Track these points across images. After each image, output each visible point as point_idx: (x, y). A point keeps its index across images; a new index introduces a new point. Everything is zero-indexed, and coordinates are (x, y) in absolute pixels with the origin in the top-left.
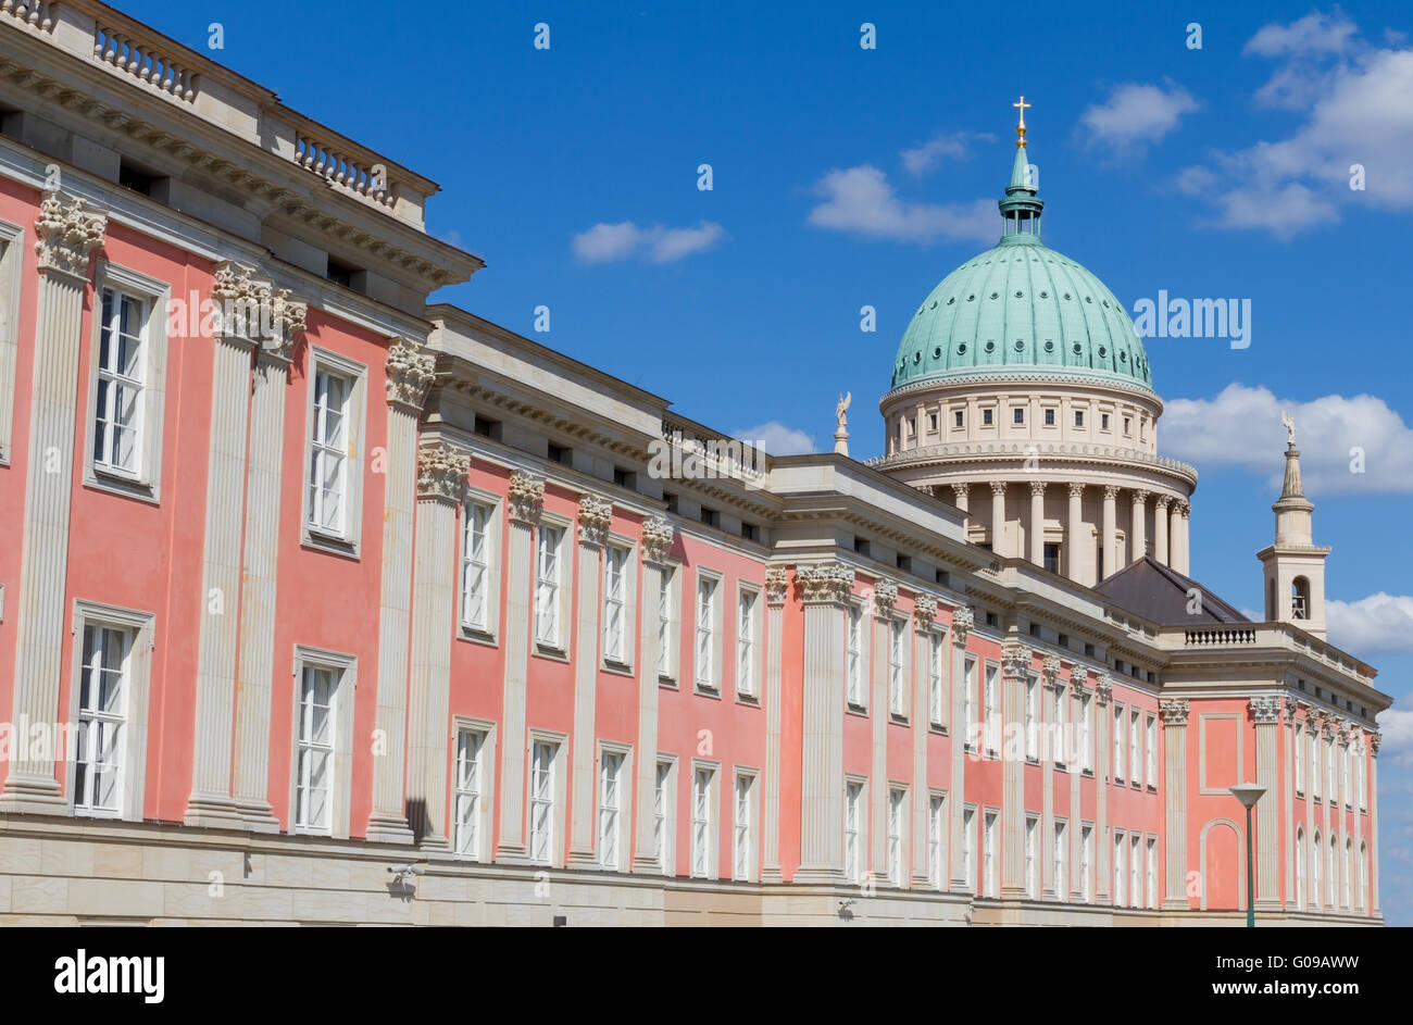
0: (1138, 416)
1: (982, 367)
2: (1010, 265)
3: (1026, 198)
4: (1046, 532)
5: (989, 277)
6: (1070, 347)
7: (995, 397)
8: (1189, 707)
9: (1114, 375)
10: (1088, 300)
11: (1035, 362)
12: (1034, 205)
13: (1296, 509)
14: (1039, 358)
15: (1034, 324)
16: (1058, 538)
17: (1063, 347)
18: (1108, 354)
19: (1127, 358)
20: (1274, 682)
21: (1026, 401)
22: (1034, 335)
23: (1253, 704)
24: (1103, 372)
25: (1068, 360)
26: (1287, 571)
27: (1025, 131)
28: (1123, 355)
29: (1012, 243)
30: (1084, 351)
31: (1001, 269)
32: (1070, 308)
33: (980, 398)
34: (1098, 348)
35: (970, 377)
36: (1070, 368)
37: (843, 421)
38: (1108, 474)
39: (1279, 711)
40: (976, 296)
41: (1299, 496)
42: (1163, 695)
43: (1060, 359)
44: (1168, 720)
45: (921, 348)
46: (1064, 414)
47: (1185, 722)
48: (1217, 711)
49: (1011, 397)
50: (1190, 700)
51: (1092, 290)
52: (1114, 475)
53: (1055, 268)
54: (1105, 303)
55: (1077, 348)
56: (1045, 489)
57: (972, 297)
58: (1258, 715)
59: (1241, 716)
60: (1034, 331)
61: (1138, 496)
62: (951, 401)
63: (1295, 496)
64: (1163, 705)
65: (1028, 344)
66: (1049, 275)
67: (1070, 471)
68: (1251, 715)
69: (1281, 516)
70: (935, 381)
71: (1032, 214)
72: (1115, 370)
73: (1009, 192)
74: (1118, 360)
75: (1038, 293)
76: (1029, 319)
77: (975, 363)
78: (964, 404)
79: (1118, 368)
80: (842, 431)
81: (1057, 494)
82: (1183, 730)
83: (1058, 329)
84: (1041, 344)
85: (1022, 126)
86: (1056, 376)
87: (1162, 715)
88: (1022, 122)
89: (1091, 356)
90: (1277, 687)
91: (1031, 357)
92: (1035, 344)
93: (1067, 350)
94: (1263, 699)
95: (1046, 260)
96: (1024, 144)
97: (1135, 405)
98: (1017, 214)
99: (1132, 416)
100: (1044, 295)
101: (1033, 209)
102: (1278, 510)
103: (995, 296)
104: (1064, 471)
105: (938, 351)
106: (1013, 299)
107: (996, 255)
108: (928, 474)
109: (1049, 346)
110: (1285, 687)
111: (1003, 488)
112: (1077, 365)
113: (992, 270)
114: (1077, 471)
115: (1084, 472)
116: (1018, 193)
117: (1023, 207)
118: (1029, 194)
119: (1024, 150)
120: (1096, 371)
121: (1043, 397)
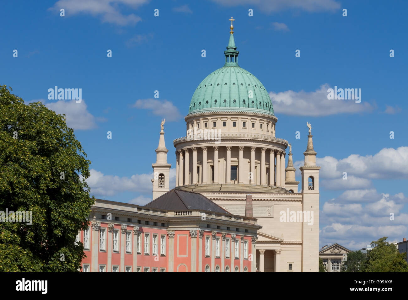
0: (265, 123)
1: (213, 108)
2: (225, 74)
3: (232, 50)
4: (231, 162)
5: (217, 78)
6: (242, 101)
7: (217, 118)
8: (174, 233)
9: (257, 110)
10: (249, 85)
11: (230, 106)
12: (235, 53)
13: (310, 154)
14: (231, 105)
15: (230, 94)
16: (236, 164)
17: (239, 101)
18: (255, 103)
19: (262, 104)
20: (196, 226)
21: (226, 119)
22: (230, 97)
23: (190, 232)
24: (253, 109)
25: (241, 105)
26: (307, 174)
27: (233, 28)
28: (260, 103)
29: (227, 66)
30: (247, 102)
31: (222, 75)
32: (242, 88)
33: (212, 119)
34: (251, 101)
35: (209, 112)
36: (241, 108)
37: (163, 128)
38: (252, 143)
39: (197, 234)
40: (212, 84)
41: (312, 150)
42: (168, 229)
43: (238, 105)
44: (169, 236)
45: (195, 101)
46: (239, 123)
47: (174, 237)
48: (182, 234)
49: (222, 118)
50: (175, 231)
51: (251, 81)
52: (254, 143)
53: (239, 75)
54: (255, 86)
55: (244, 101)
56: (231, 148)
57: (211, 85)
58: (192, 235)
59: (188, 236)
60: (230, 96)
61: (263, 150)
62: (203, 119)
63: (310, 150)
64: (168, 232)
65: (228, 100)
66: (237, 77)
67: (239, 142)
68: (190, 235)
69: (306, 156)
70: (198, 113)
71: (234, 56)
72: (257, 108)
73: (228, 49)
74: (258, 104)
75: (232, 83)
76: (228, 92)
77: (211, 107)
78: (207, 120)
79: (258, 107)
80: (162, 131)
81: (235, 150)
82: (173, 239)
83: (238, 95)
84: (232, 100)
85: (232, 27)
86: (236, 111)
87: (168, 235)
88: (232, 25)
89: (249, 104)
90: (197, 227)
91: (228, 105)
92: (230, 100)
93: (240, 102)
94: (193, 230)
95: (237, 72)
96: (233, 33)
97: (264, 119)
98: (229, 56)
99: (263, 123)
100: (234, 84)
101: (235, 54)
102: (305, 155)
103: (218, 84)
104: (237, 142)
105: (200, 103)
106: (224, 85)
107: (221, 70)
108: (194, 144)
109: (235, 101)
110: (199, 227)
111: (218, 148)
112: (244, 107)
113: (219, 75)
114: (242, 142)
115: (244, 142)
116: (230, 49)
117: (231, 54)
118: (233, 49)
119: (232, 35)
120: (250, 109)
121: (232, 118)
